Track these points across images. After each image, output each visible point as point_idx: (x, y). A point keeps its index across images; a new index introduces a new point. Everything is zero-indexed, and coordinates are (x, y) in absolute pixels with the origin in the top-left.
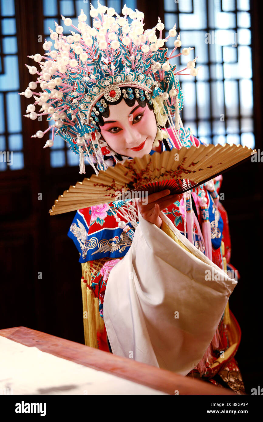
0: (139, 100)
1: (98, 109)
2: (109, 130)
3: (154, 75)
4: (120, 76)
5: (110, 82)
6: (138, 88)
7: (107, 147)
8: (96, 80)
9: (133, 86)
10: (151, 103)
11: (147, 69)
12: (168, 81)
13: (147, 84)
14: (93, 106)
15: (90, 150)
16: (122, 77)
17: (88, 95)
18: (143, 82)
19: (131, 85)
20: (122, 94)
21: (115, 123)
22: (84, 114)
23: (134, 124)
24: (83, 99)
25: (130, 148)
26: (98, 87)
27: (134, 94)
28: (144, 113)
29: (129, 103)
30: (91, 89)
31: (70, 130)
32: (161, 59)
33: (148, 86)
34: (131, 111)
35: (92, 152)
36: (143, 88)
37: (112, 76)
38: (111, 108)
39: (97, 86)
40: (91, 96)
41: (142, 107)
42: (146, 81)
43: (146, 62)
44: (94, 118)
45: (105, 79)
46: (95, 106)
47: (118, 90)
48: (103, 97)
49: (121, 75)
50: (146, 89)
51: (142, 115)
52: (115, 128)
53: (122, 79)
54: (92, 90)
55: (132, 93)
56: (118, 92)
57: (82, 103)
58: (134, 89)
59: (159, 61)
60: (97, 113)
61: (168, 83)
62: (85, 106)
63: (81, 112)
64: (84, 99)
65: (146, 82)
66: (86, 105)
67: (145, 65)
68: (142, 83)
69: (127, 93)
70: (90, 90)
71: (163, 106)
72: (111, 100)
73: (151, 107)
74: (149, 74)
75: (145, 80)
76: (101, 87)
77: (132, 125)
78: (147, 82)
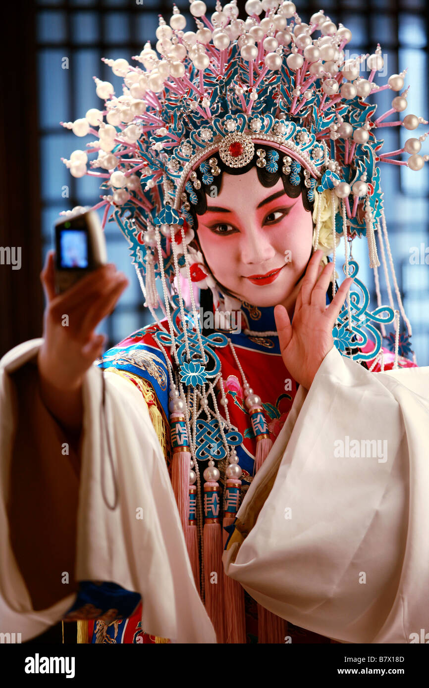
0: (287, 179)
1: (199, 177)
2: (213, 227)
3: (335, 151)
4: (263, 120)
5: (238, 127)
6: (291, 156)
7: (201, 264)
8: (212, 115)
9: (283, 148)
10: (311, 197)
11: (321, 129)
12: (359, 167)
13: (313, 156)
14: (194, 168)
15: (168, 266)
16: (266, 123)
17: (188, 142)
18: (306, 148)
19: (278, 145)
20: (256, 157)
21: (227, 214)
22: (172, 184)
23: (265, 227)
24: (176, 150)
25: (248, 276)
26: (212, 130)
27: (281, 163)
28: (292, 210)
29: (266, 178)
30: (198, 131)
31: (140, 219)
32: (359, 122)
33: (313, 161)
34: (266, 198)
35: (171, 271)
36: (304, 161)
37: (246, 117)
38: (228, 179)
39: (211, 128)
40: (194, 147)
41: (290, 196)
42: (313, 150)
43: (323, 116)
44: (188, 195)
45: (230, 118)
46: (197, 170)
47: (250, 145)
48: (216, 155)
49: (265, 118)
50: (308, 166)
51: (285, 211)
52: (224, 226)
53: (263, 127)
54: (199, 134)
55: (276, 162)
56: (249, 150)
57: (174, 158)
58: (282, 155)
59: (353, 125)
60: (197, 184)
61: (358, 172)
62: (178, 166)
63: (168, 179)
64: (179, 150)
65: (311, 152)
66: (179, 163)
67: (321, 120)
68: (302, 150)
69: (267, 158)
70: (194, 133)
71: (335, 212)
72: (231, 164)
73: (309, 206)
74: (324, 140)
75: (311, 148)
76: (217, 132)
77: (262, 227)
78: (314, 152)
